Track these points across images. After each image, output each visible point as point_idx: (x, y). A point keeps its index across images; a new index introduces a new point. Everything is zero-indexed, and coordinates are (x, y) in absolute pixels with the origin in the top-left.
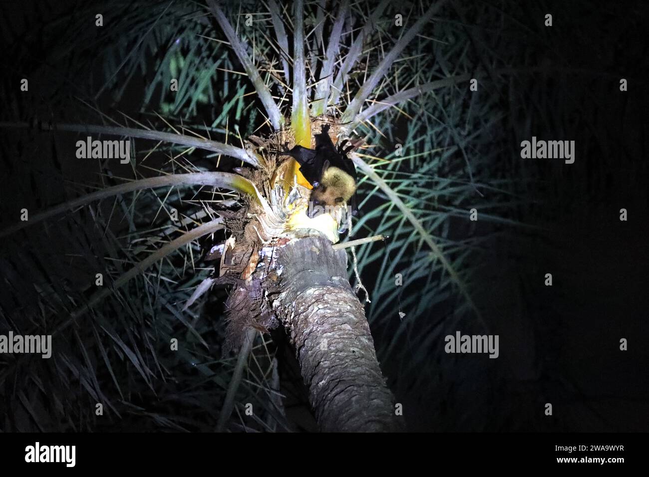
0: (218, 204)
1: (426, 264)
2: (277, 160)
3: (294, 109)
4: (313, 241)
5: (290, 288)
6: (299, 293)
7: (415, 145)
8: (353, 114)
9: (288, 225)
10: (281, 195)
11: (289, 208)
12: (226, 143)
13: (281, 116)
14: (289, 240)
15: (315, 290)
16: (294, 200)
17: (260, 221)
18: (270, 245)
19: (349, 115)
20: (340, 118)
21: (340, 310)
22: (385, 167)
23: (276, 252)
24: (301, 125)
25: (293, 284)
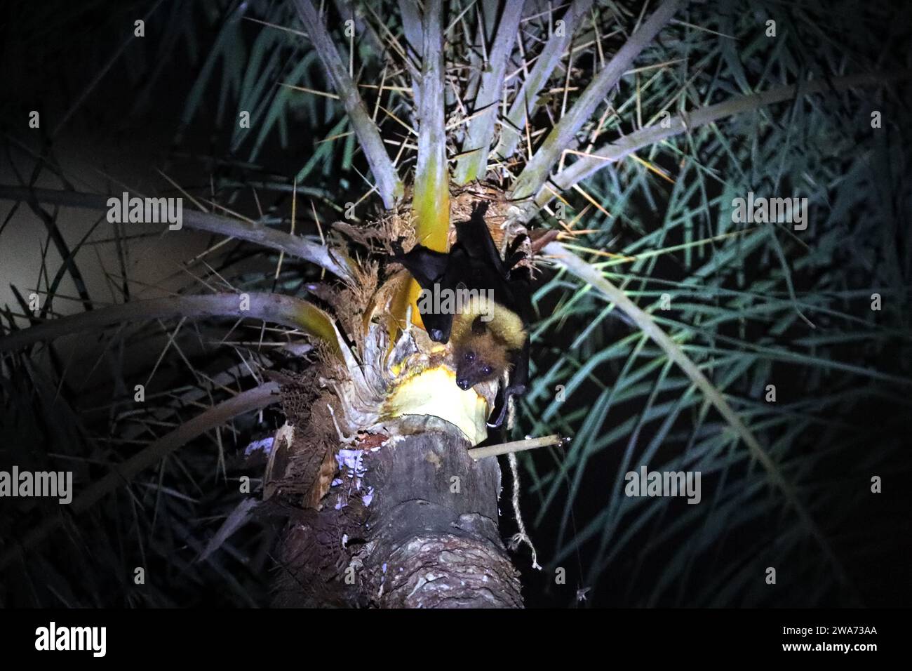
0: (280, 350)
1: (718, 449)
2: (381, 272)
3: (419, 170)
4: (431, 442)
5: (381, 535)
6: (395, 546)
7: (695, 220)
8: (536, 180)
9: (388, 407)
10: (381, 344)
11: (394, 371)
12: (292, 233)
13: (398, 183)
14: (387, 439)
15: (423, 542)
16: (405, 355)
17: (340, 396)
18: (353, 447)
19: (529, 181)
20: (510, 188)
21: (468, 585)
22: (626, 268)
23: (362, 460)
24: (432, 203)
25: (388, 528)
